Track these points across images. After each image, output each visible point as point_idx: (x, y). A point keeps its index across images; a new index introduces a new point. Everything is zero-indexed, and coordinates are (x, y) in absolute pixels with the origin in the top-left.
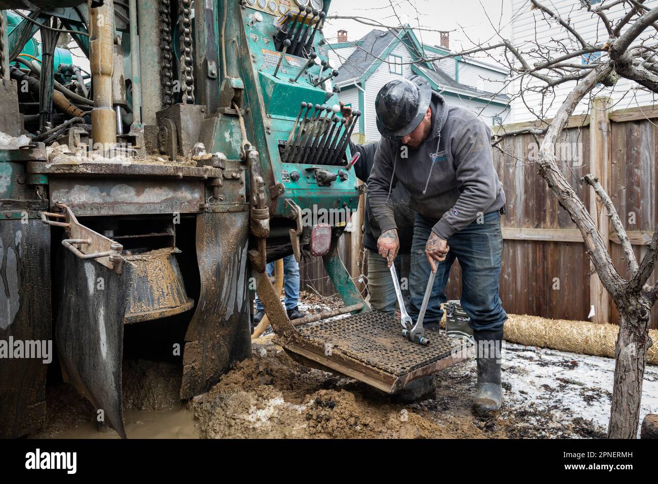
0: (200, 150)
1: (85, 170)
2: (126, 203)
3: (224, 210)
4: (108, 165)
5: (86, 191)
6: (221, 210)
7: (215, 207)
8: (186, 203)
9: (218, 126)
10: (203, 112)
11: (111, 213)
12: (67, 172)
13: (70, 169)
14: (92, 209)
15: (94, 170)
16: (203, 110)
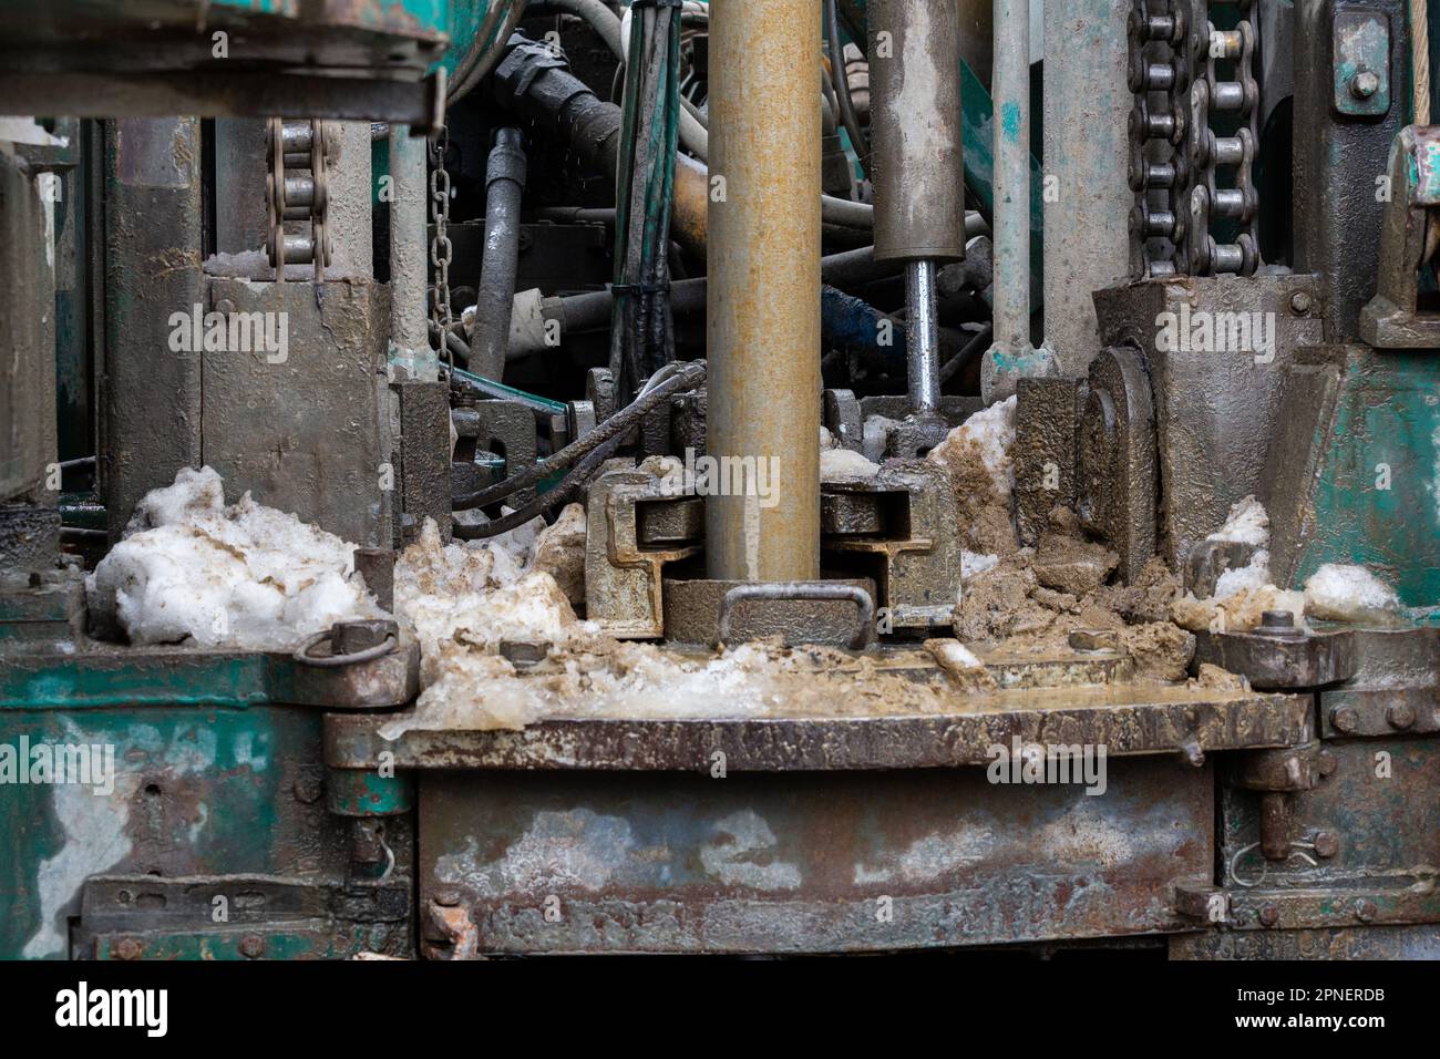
0: (1237, 555)
1: (549, 754)
2: (763, 895)
3: (1331, 918)
4: (651, 726)
5: (578, 836)
6: (1316, 919)
7: (1274, 895)
8: (1095, 886)
9: (1338, 425)
10: (1299, 313)
11: (688, 943)
12: (472, 761)
13: (487, 750)
14: (600, 924)
15: (590, 755)
16: (1301, 301)
